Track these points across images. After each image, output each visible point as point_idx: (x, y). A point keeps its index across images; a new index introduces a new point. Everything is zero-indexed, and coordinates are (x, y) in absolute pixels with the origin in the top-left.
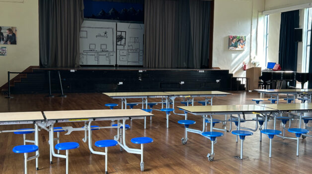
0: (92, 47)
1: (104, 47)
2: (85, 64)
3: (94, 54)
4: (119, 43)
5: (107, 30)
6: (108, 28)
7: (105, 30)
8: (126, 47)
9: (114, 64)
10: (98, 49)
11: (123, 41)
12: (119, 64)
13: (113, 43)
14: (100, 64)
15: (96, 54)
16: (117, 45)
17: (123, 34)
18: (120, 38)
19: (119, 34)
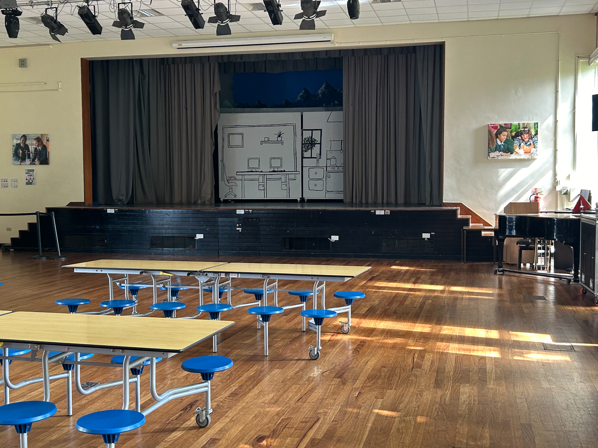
0: (254, 164)
1: (276, 163)
2: (239, 197)
3: (257, 177)
4: (307, 154)
5: (282, 129)
6: (285, 125)
7: (277, 130)
8: (323, 162)
9: (298, 197)
10: (265, 168)
11: (316, 149)
12: (307, 197)
13: (295, 154)
14: (269, 198)
15: (261, 177)
16: (303, 158)
17: (316, 136)
18: (308, 144)
19: (307, 134)
